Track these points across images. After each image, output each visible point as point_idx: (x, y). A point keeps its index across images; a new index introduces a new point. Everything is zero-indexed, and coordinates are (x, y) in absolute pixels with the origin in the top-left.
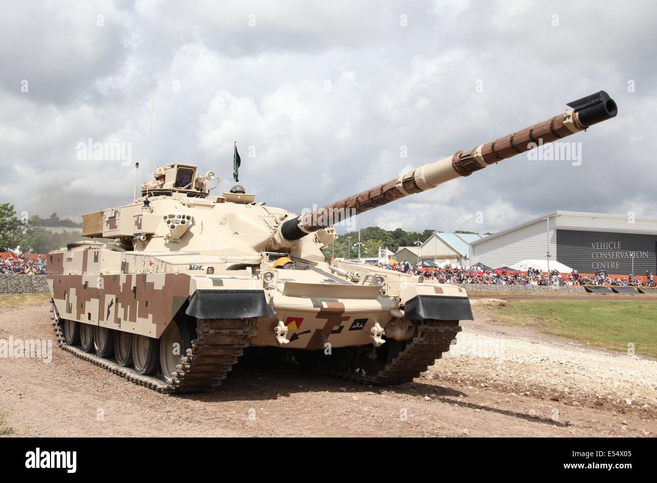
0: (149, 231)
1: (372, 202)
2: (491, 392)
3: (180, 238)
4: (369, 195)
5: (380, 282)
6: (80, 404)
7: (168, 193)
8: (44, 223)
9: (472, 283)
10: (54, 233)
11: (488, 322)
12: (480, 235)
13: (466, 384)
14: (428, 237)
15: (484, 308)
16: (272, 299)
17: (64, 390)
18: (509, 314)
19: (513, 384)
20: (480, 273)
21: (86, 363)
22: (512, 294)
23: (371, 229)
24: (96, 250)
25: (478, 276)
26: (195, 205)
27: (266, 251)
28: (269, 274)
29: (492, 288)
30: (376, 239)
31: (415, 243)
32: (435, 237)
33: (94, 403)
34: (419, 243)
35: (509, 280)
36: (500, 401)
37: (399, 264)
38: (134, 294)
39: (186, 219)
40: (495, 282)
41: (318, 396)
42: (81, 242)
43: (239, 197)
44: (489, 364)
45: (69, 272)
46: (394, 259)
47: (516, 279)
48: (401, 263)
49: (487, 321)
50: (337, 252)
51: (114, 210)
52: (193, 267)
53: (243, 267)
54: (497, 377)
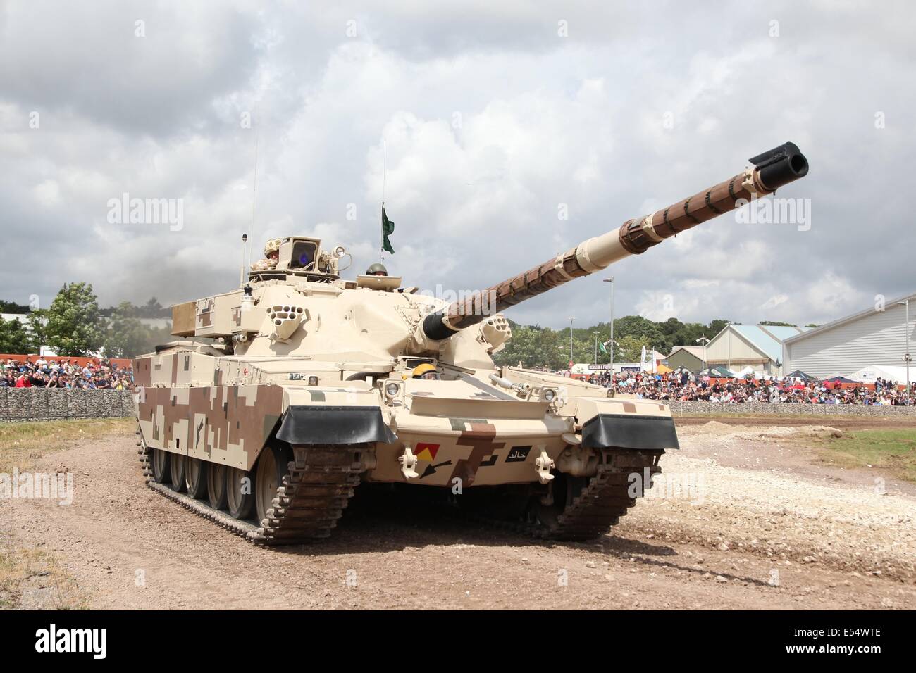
0: (252, 329)
1: (529, 288)
2: (821, 570)
3: (290, 338)
4: (525, 279)
5: (550, 397)
6: (197, 583)
7: (281, 277)
8: (140, 312)
9: (787, 401)
10: (152, 327)
11: (814, 462)
12: (799, 328)
13: (780, 558)
14: (718, 331)
15: (806, 440)
16: (393, 419)
17: (171, 561)
18: (846, 450)
19: (855, 558)
20: (800, 386)
21: (205, 523)
22: (851, 420)
23: (629, 320)
24: (186, 354)
25: (797, 392)
26: (314, 292)
27: (404, 355)
28: (393, 386)
29: (818, 410)
30: (637, 334)
31: (698, 341)
32: (728, 331)
33: (217, 581)
34: (705, 341)
35: (845, 397)
36: (834, 584)
37: (673, 373)
38: (225, 413)
39: (296, 313)
40: (824, 400)
41: (553, 574)
42: (175, 343)
43: (379, 281)
44: (816, 528)
45: (156, 383)
46: (665, 365)
47: (856, 395)
48: (677, 372)
49: (812, 461)
50: (576, 355)
51: (208, 301)
52: (294, 375)
53: (362, 377)
54: (829, 548)
